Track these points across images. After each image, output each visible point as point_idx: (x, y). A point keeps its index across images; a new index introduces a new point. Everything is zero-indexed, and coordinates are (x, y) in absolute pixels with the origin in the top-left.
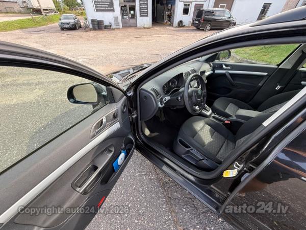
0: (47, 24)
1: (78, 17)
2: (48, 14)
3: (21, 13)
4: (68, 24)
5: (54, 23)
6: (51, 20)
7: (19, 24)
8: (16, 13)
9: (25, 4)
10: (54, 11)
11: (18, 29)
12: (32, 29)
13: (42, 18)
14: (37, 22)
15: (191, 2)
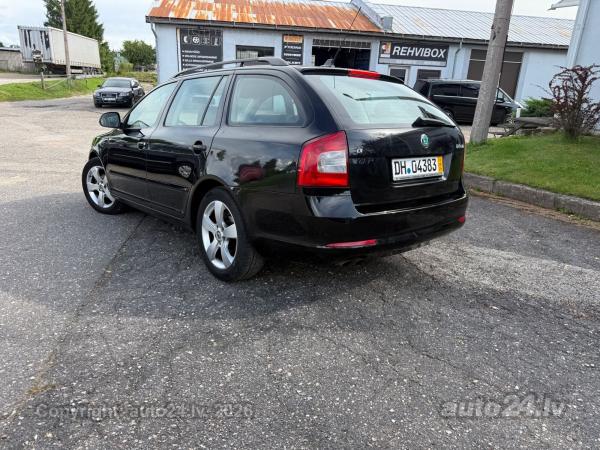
0: (70, 95)
1: (142, 84)
2: (78, 77)
3: (19, 72)
4: (114, 96)
5: (85, 93)
6: (82, 88)
7: (9, 91)
8: (9, 71)
9: (35, 56)
10: (96, 70)
11: (4, 101)
12: (34, 101)
13: (62, 84)
14: (48, 90)
15: (409, 66)
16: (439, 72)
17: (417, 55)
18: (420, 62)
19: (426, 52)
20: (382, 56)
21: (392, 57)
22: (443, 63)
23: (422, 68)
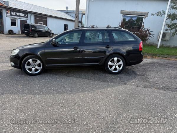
15: (17, 19)
16: (27, 21)
17: (19, 15)
18: (20, 17)
19: (22, 15)
20: (7, 14)
21: (11, 15)
22: (27, 19)
23: (21, 19)
